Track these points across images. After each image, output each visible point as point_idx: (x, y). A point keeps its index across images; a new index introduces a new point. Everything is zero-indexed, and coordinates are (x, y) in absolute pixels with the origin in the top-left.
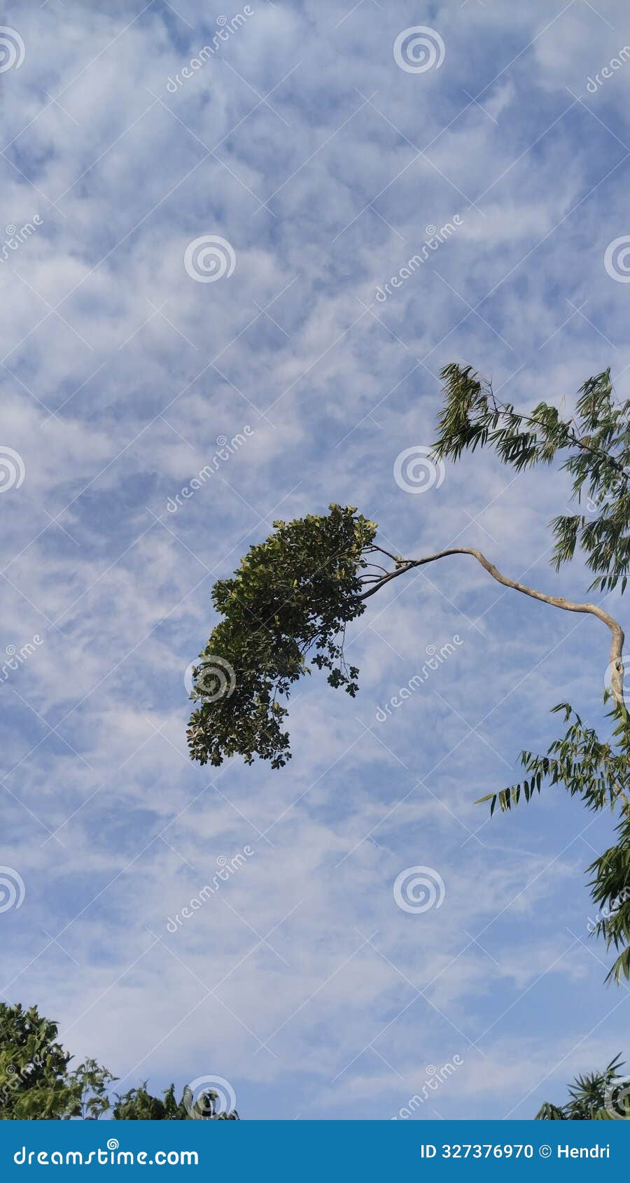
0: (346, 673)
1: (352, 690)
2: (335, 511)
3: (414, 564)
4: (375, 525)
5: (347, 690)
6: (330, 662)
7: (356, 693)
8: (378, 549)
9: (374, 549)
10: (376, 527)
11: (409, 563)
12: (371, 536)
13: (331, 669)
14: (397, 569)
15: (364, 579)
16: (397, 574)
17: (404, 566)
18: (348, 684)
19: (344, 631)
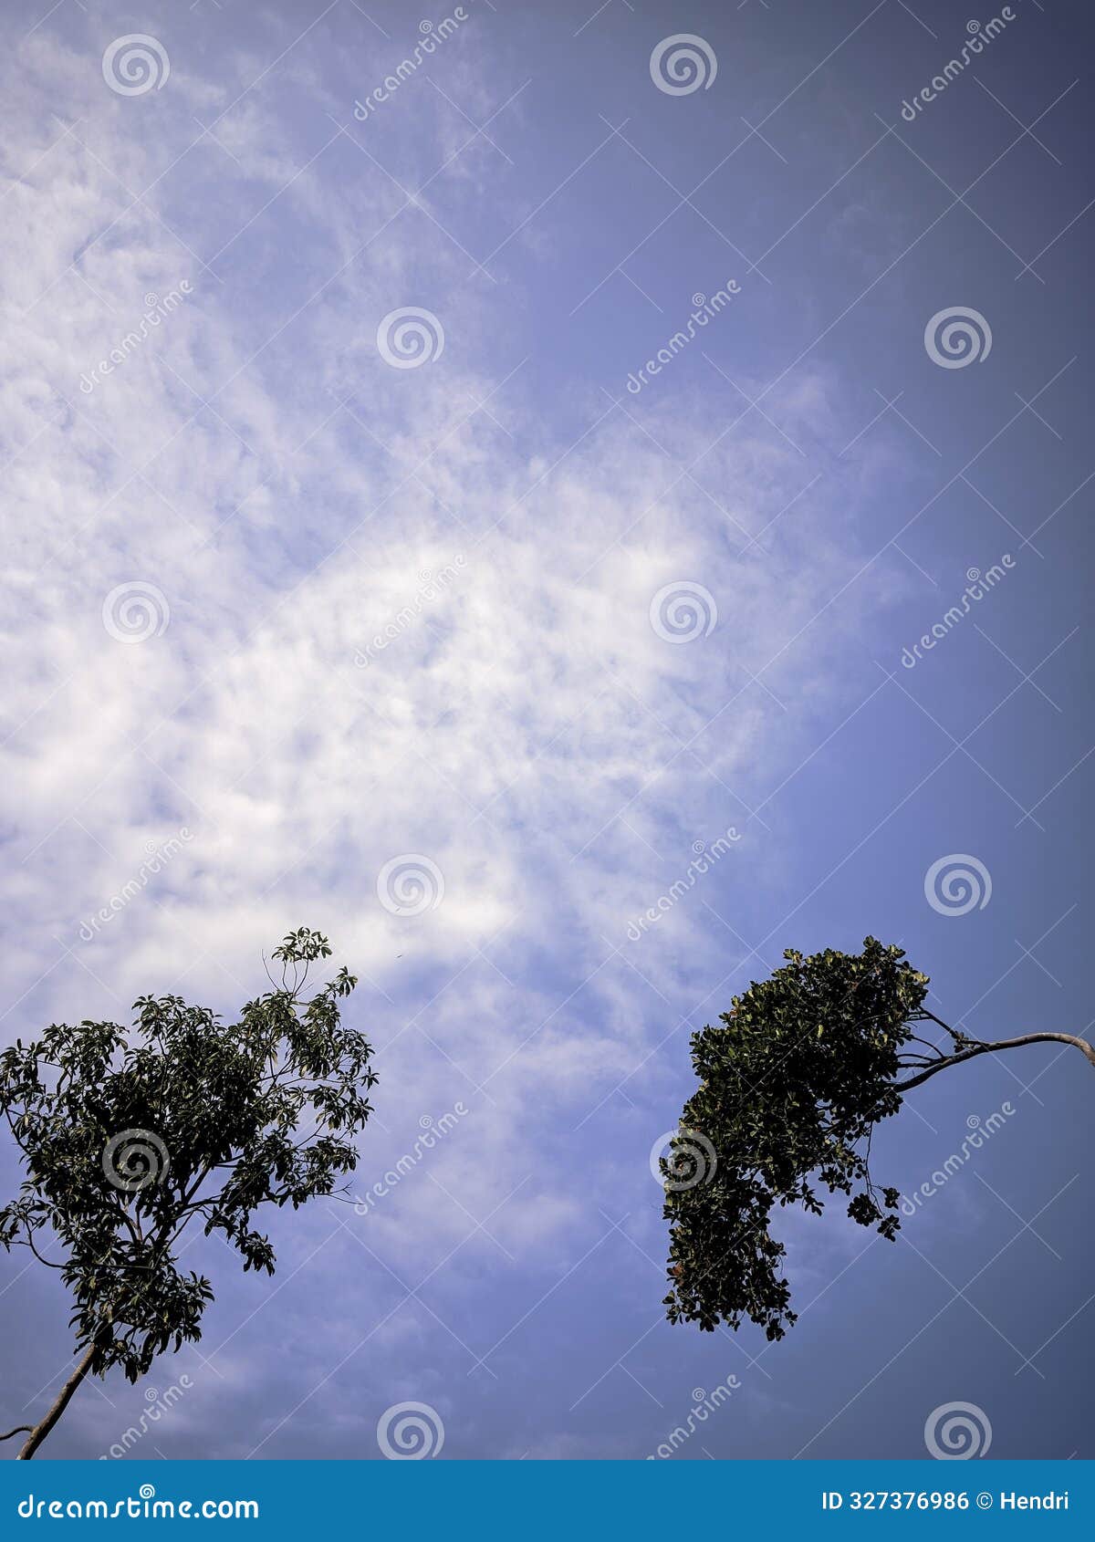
0: (879, 1200)
1: (889, 1227)
2: (873, 949)
3: (984, 1048)
4: (926, 979)
5: (880, 1230)
6: (847, 1182)
7: (896, 1233)
8: (931, 1017)
9: (924, 1015)
10: (928, 982)
11: (977, 1046)
12: (918, 993)
13: (848, 1193)
14: (956, 1051)
15: (902, 1060)
16: (958, 1060)
17: (968, 1048)
18: (881, 1220)
19: (867, 1135)
